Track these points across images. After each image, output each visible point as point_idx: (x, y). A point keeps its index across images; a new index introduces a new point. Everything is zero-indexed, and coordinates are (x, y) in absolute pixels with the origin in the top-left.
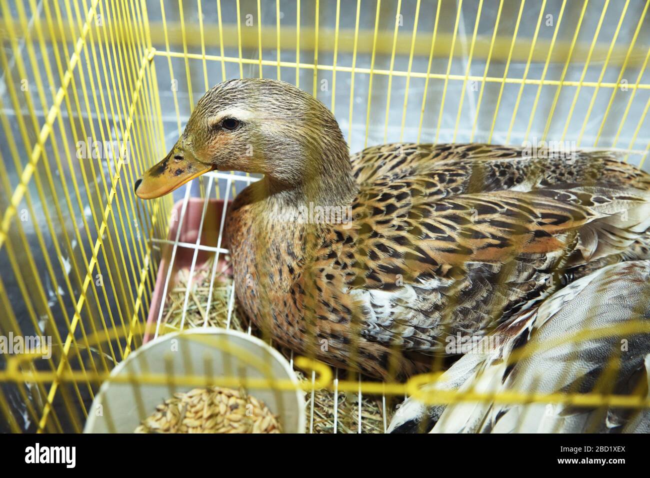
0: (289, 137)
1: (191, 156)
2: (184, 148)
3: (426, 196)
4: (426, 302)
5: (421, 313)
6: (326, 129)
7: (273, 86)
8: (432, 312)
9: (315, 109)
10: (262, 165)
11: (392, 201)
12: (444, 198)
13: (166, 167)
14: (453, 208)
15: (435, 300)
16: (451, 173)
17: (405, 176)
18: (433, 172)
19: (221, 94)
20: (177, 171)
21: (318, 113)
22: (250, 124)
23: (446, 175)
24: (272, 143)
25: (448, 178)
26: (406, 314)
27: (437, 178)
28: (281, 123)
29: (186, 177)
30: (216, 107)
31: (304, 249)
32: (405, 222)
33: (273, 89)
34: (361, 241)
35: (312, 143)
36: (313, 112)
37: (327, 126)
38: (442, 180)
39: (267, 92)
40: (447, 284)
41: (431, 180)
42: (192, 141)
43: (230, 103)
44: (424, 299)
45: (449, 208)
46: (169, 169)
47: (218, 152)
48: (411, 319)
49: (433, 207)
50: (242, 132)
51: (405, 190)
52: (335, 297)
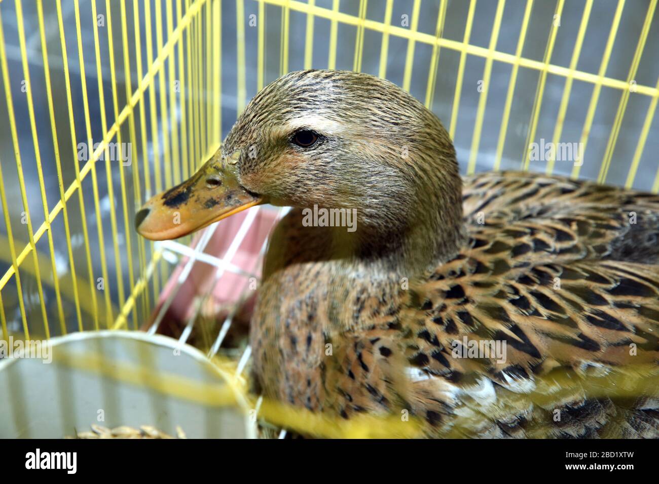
0: (390, 166)
1: (233, 180)
2: (225, 167)
3: (554, 252)
4: (507, 410)
5: (497, 426)
6: (442, 157)
7: (372, 85)
8: (514, 429)
9: (430, 126)
10: (343, 203)
11: (505, 255)
12: (578, 261)
13: (191, 195)
14: (587, 279)
15: (522, 411)
16: (599, 222)
17: (530, 216)
18: (572, 217)
19: (292, 90)
20: (209, 201)
21: (433, 132)
22: (335, 141)
23: (589, 224)
24: (366, 173)
25: (592, 229)
26: (475, 422)
27: (574, 227)
28: (381, 143)
29: (221, 211)
30: (287, 112)
31: (357, 318)
32: (512, 287)
33: (374, 90)
34: (443, 308)
35: (420, 178)
36: (428, 130)
37: (443, 153)
38: (582, 230)
39: (366, 94)
40: (546, 391)
41: (566, 229)
42: (240, 159)
43: (309, 106)
44: (506, 406)
45: (581, 277)
46: (195, 198)
47: (279, 179)
48: (480, 432)
49: (557, 271)
50: (321, 151)
51: (526, 239)
52: (389, 381)
